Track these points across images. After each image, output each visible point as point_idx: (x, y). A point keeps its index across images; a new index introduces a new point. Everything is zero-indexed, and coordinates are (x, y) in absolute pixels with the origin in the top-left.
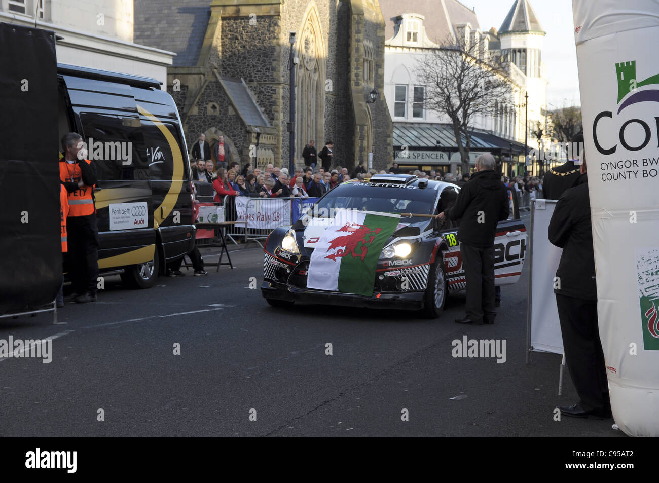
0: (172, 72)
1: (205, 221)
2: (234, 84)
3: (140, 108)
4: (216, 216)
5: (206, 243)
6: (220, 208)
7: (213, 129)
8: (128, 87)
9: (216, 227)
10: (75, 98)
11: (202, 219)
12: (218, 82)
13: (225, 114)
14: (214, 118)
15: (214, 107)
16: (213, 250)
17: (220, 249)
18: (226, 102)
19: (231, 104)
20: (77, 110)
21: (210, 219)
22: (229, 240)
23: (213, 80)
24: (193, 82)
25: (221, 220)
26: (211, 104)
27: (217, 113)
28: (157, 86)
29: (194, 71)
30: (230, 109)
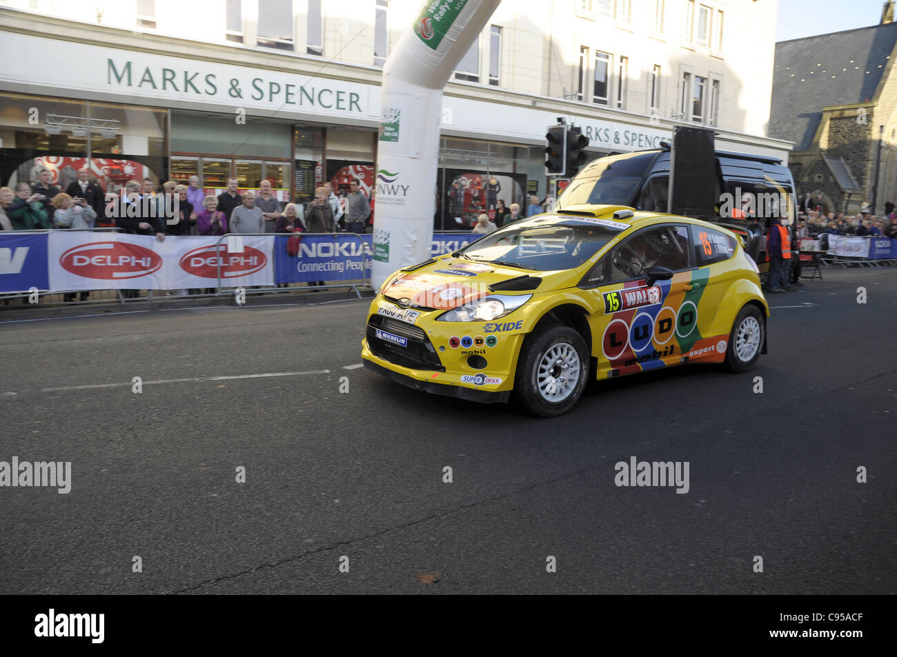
0: (792, 154)
1: (805, 250)
2: (835, 162)
3: (766, 176)
4: (813, 247)
5: (806, 264)
6: (817, 241)
7: (818, 191)
8: (759, 163)
9: (814, 254)
10: (725, 171)
11: (803, 248)
12: (823, 160)
13: (827, 181)
14: (819, 184)
15: (819, 177)
16: (810, 268)
17: (813, 268)
18: (828, 173)
19: (832, 175)
20: (726, 179)
21: (809, 248)
22: (822, 262)
23: (821, 159)
24: (806, 161)
25: (817, 249)
26: (817, 175)
27: (821, 180)
28: (779, 162)
29: (808, 153)
30: (831, 178)
